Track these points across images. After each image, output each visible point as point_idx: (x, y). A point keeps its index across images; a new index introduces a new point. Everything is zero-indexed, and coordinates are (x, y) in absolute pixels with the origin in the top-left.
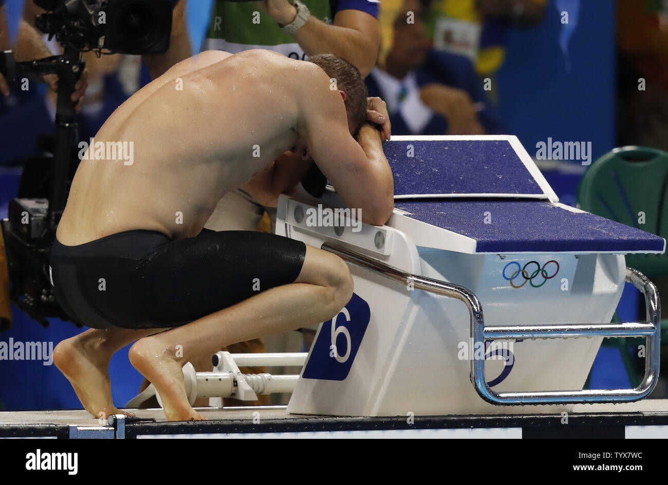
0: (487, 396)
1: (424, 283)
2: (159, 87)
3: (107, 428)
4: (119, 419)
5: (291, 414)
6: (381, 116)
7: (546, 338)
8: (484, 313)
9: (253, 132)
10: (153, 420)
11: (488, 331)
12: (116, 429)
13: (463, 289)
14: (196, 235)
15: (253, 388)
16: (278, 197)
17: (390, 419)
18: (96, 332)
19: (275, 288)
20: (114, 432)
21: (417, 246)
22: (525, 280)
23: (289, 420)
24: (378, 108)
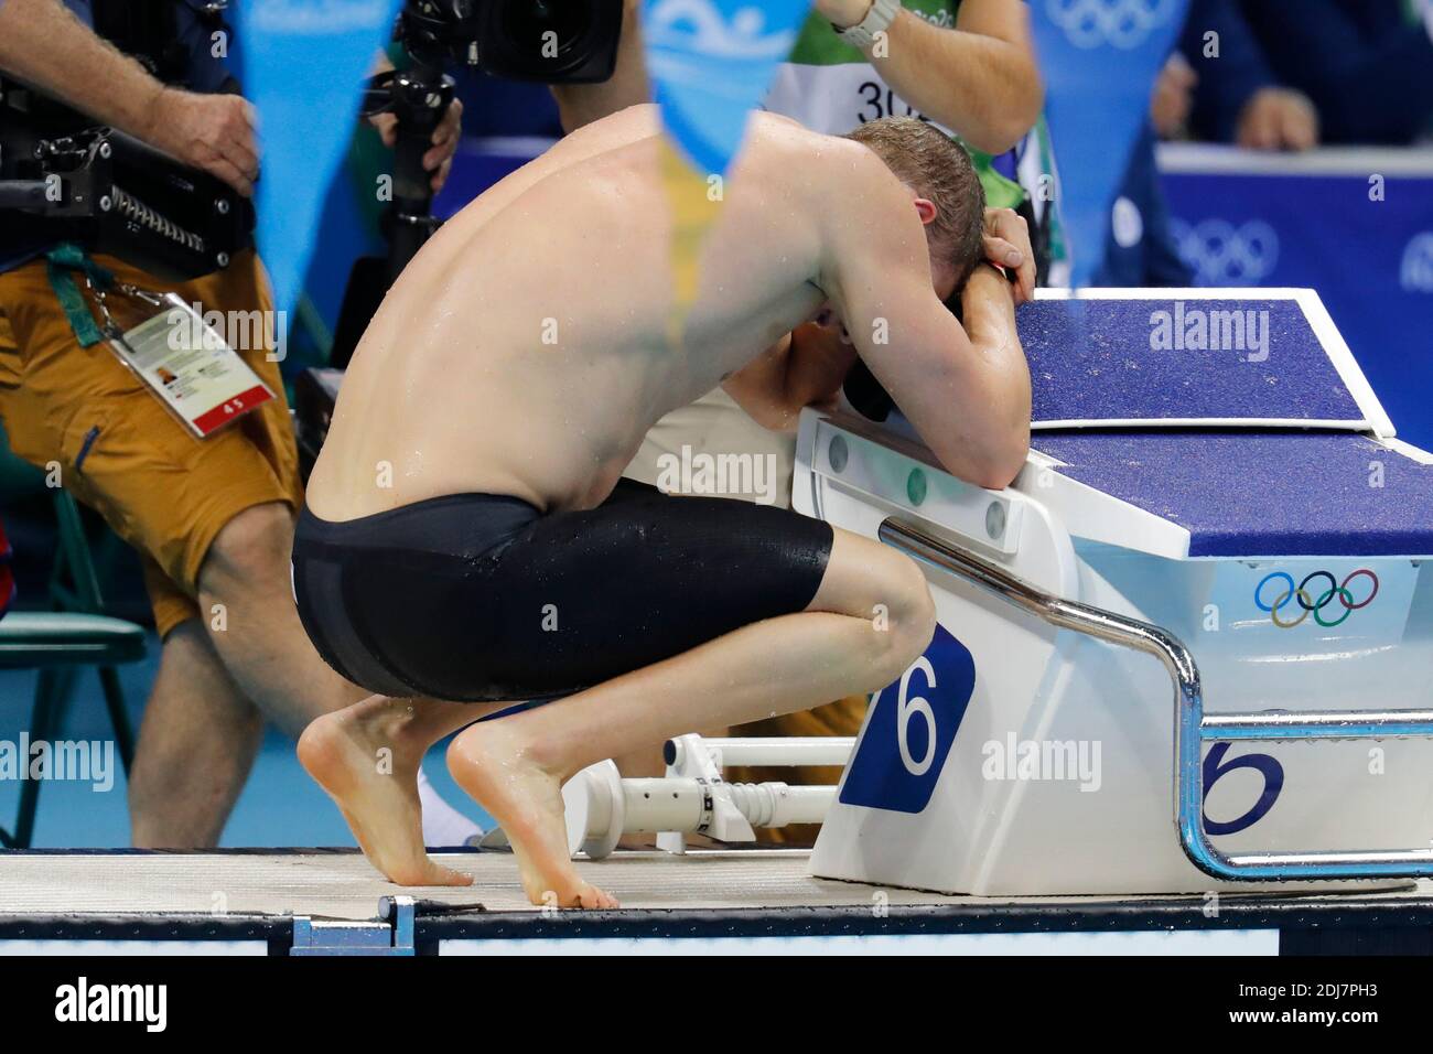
0: (1205, 862)
1: (1081, 618)
2: (531, 185)
3: (376, 925)
4: (402, 906)
5: (815, 877)
6: (1014, 251)
7: (1338, 739)
8: (1204, 686)
9: (721, 289)
10: (481, 909)
11: (1210, 725)
12: (394, 928)
13: (1161, 635)
14: (595, 506)
15: (747, 817)
16: (798, 412)
17: (991, 911)
18: (384, 703)
19: (762, 622)
20: (389, 932)
21: (1072, 537)
22: (1304, 610)
23: (772, 911)
24: (1009, 233)
